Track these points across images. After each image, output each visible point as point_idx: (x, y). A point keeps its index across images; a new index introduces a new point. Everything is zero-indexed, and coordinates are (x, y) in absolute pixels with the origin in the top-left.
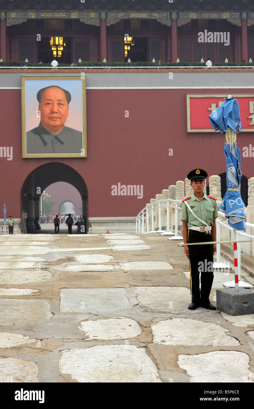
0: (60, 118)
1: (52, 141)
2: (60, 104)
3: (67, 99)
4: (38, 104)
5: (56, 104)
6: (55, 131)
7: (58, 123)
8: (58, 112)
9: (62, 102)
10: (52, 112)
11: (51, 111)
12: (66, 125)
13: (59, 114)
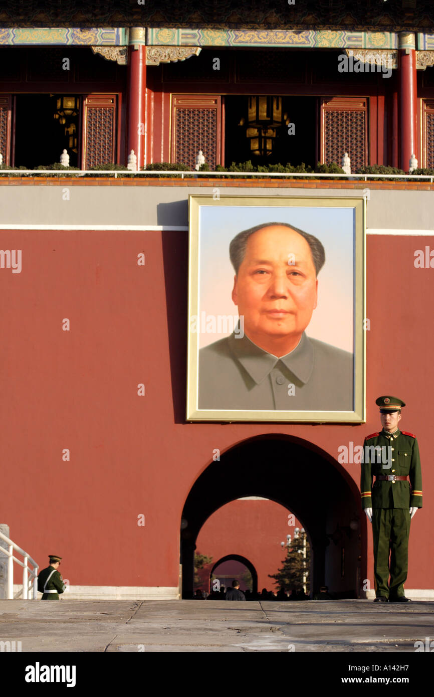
0: (291, 313)
1: (269, 376)
2: (295, 274)
3: (315, 262)
4: (234, 273)
5: (281, 273)
6: (280, 349)
7: (286, 326)
8: (287, 295)
9: (298, 269)
10: (273, 295)
11: (269, 291)
12: (311, 332)
13: (290, 299)
